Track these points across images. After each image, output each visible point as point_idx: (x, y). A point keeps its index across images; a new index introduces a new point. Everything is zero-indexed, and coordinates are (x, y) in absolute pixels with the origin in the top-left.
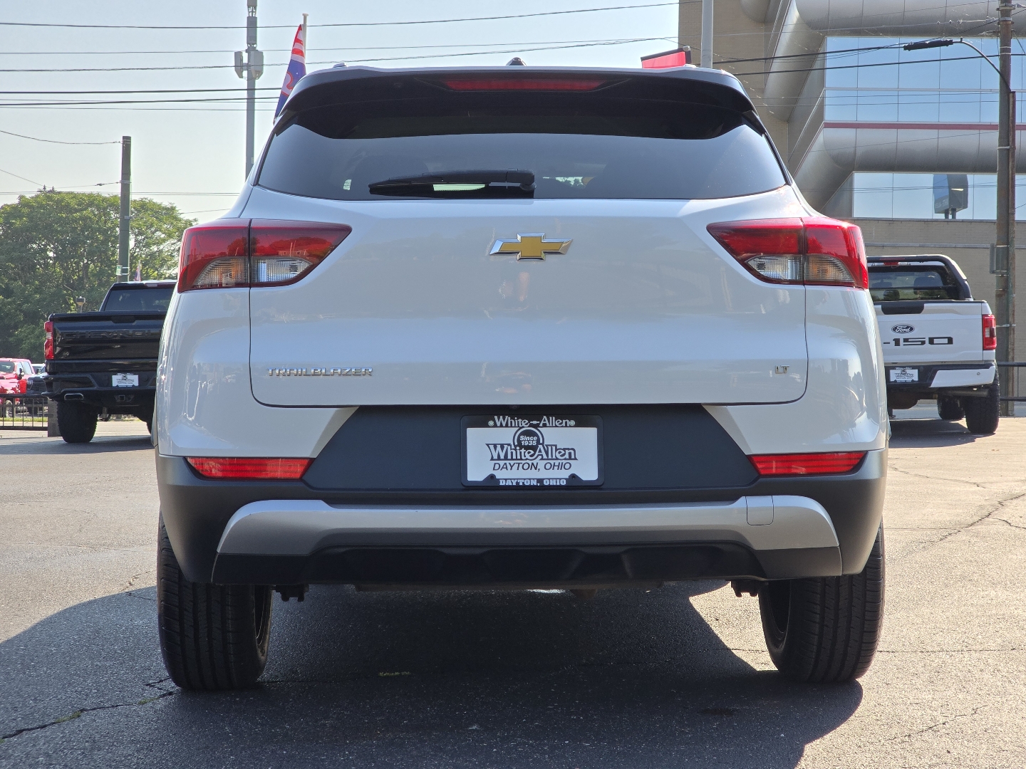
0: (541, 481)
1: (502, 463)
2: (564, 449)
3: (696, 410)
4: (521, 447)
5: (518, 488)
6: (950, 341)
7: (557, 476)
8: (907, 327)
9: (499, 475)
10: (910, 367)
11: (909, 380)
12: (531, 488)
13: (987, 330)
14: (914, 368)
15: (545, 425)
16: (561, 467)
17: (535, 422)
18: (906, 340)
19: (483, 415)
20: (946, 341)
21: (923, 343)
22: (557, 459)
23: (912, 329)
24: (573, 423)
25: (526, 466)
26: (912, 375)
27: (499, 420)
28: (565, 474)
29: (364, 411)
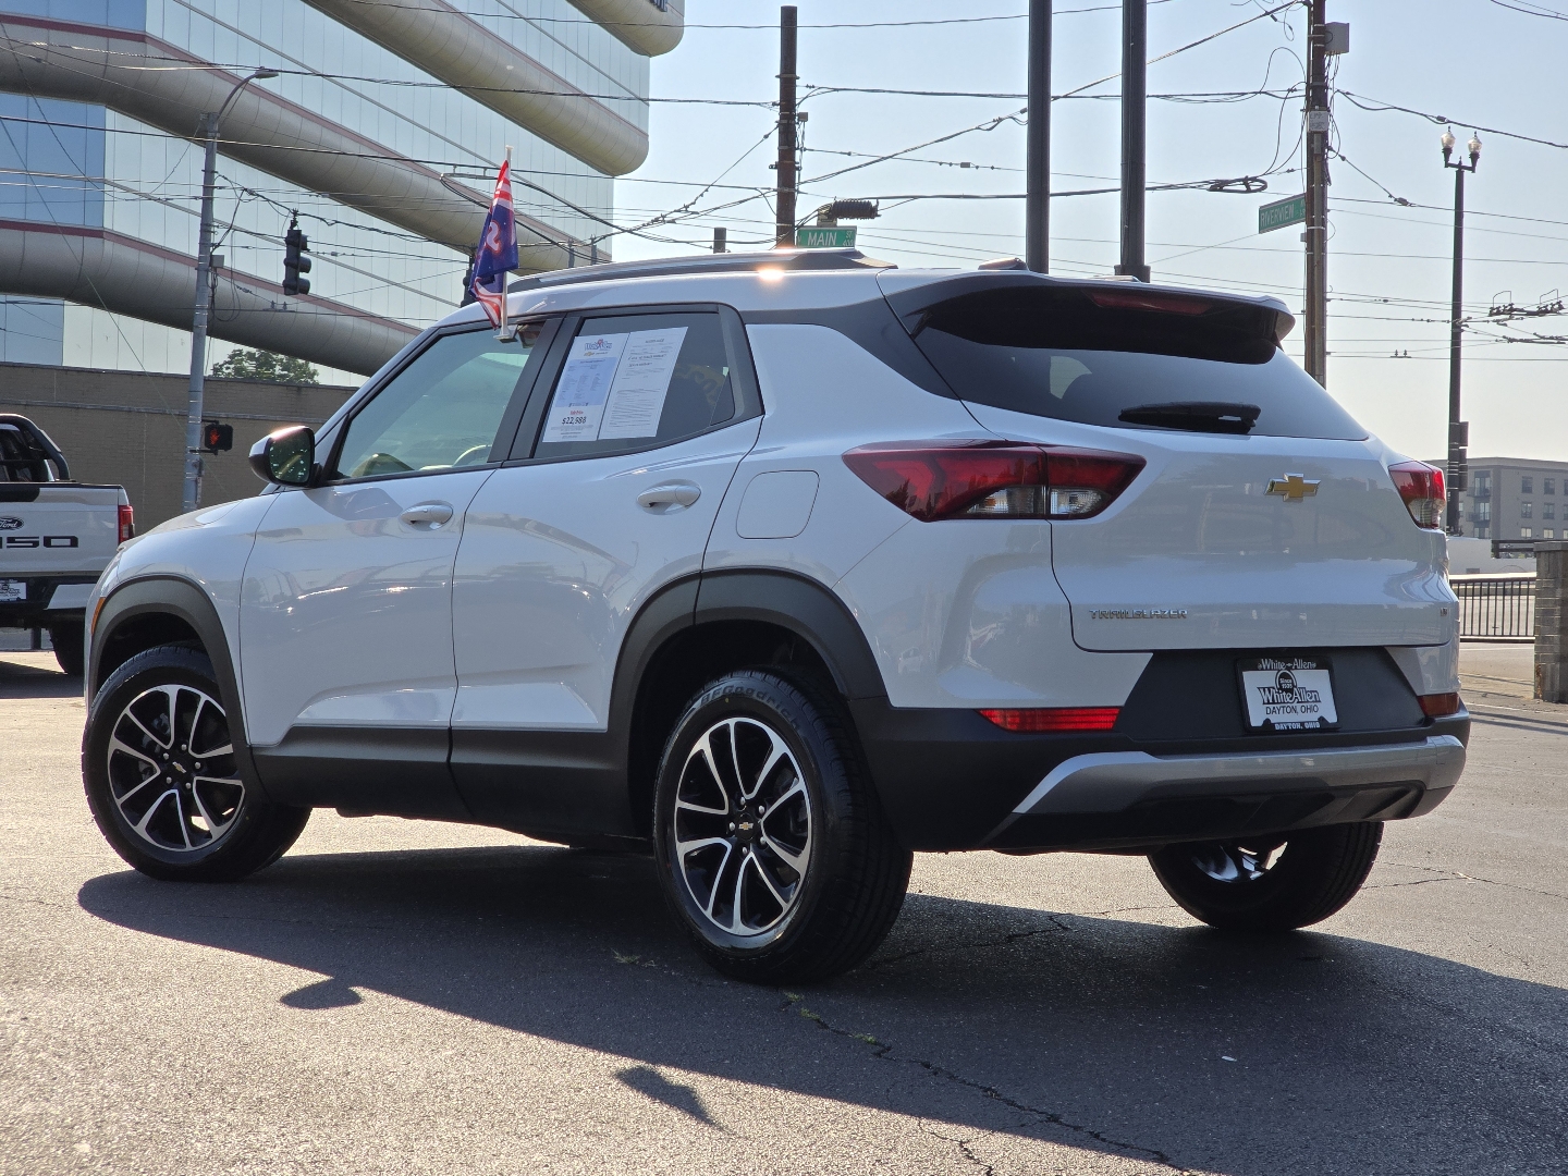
0: (1302, 724)
1: (1271, 706)
2: (1311, 692)
3: (1381, 652)
4: (1283, 690)
5: (1288, 731)
6: (74, 542)
7: (1310, 719)
8: (14, 521)
9: (1274, 719)
10: (14, 579)
11: (12, 597)
12: (1297, 731)
13: (125, 528)
14: (20, 580)
15: (1296, 668)
16: (1312, 709)
17: (1289, 665)
18: (11, 540)
19: (1251, 658)
20: (68, 542)
21: (36, 544)
22: (1308, 702)
23: (20, 524)
24: (1314, 665)
25: (1289, 710)
26: (18, 591)
27: (1265, 663)
28: (1314, 717)
29: (1160, 657)
